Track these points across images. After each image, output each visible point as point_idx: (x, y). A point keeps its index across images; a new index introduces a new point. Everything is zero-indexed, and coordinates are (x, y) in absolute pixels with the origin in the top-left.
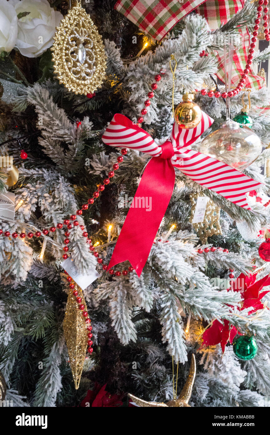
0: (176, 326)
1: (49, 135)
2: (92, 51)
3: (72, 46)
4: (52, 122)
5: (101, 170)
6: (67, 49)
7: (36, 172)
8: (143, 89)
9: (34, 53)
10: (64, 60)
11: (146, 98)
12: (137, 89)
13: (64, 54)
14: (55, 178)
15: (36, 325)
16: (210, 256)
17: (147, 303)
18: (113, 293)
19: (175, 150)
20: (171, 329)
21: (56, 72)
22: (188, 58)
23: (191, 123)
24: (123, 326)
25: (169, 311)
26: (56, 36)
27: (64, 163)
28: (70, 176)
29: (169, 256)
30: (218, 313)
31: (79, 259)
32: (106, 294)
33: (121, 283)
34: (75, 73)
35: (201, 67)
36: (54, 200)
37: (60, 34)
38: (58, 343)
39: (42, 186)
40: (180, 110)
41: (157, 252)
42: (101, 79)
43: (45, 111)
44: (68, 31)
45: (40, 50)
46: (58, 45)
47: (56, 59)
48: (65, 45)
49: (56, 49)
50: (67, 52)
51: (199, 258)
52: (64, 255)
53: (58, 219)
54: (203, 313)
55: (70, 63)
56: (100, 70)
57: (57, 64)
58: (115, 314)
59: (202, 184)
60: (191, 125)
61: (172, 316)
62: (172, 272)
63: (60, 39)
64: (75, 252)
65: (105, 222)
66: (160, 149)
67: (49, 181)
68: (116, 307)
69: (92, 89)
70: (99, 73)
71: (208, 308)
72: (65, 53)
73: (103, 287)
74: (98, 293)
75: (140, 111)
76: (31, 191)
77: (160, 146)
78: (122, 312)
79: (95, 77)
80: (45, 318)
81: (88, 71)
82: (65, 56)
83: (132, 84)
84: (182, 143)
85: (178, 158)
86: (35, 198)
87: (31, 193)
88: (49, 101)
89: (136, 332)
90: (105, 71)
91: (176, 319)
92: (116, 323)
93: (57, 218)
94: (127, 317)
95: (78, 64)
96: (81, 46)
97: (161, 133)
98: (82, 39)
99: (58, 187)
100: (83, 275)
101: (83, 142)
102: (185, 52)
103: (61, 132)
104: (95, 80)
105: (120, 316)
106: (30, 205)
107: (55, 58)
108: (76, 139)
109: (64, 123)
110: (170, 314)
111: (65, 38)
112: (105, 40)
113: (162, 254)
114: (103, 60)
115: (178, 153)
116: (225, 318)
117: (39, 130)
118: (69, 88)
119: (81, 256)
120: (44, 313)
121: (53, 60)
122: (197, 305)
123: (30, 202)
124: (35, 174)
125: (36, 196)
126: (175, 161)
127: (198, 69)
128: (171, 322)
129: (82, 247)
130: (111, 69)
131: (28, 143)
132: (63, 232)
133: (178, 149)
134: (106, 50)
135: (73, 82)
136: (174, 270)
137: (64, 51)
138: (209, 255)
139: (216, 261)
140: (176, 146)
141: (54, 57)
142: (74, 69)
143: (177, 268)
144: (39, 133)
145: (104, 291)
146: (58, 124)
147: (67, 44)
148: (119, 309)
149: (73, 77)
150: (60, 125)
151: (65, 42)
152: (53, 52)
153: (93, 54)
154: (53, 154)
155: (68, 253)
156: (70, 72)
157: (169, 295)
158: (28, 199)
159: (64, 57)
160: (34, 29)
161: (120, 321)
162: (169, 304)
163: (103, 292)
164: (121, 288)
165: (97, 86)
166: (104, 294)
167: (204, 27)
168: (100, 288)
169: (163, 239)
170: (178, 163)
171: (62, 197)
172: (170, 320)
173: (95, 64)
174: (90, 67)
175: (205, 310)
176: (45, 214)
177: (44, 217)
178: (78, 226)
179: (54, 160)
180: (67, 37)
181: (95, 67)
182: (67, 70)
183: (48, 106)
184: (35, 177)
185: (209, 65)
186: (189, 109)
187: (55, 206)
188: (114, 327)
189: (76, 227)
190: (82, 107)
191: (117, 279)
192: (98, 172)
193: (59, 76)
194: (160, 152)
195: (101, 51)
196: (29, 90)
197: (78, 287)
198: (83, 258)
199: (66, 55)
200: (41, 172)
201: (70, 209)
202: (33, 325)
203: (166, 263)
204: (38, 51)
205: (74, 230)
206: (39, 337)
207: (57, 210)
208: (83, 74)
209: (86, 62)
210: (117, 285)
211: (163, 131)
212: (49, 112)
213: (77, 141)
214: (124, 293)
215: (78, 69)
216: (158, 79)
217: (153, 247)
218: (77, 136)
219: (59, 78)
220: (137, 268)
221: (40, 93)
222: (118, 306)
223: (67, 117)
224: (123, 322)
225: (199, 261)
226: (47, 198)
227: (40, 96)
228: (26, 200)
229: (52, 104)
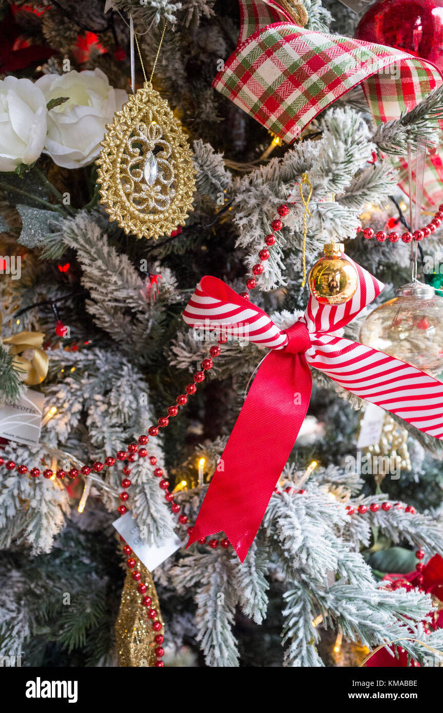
0: (308, 651)
1: (102, 298)
2: (170, 162)
3: (132, 156)
4: (105, 278)
5: (189, 360)
6: (124, 161)
7: (82, 357)
8: (258, 227)
9: (79, 161)
10: (119, 181)
11: (262, 246)
12: (249, 227)
13: (118, 170)
14: (117, 365)
15: (70, 623)
16: (380, 519)
17: (256, 609)
18: (204, 577)
19: (313, 337)
20: (299, 657)
21: (104, 200)
22: (333, 181)
23: (338, 295)
24: (215, 643)
25: (296, 623)
26: (105, 139)
27: (132, 340)
28: (142, 361)
29: (298, 526)
30: (387, 633)
31: (144, 517)
32: (192, 578)
33: (219, 560)
34: (139, 202)
35: (368, 183)
36: (109, 408)
37: (113, 136)
38: (108, 657)
39: (92, 380)
40: (319, 271)
41: (279, 514)
42: (185, 210)
43: (94, 260)
44: (127, 130)
45: (87, 156)
46: (109, 154)
47: (104, 180)
48: (120, 155)
49: (105, 162)
50: (125, 166)
51: (359, 522)
52: (121, 507)
53: (114, 444)
54: (359, 631)
55: (128, 186)
56: (182, 197)
57: (106, 188)
58: (203, 619)
59: (363, 397)
60: (339, 299)
61: (301, 634)
62: (300, 559)
63: (112, 144)
64: (138, 504)
65: (197, 448)
66: (283, 338)
67: (106, 371)
68: (205, 605)
69: (169, 229)
70: (182, 200)
71: (368, 623)
72: (121, 168)
73: (188, 563)
74: (177, 576)
75: (251, 267)
76: (73, 390)
77: (283, 332)
78: (215, 616)
79: (174, 207)
80: (88, 610)
81: (161, 197)
82: (121, 173)
83: (241, 218)
84: (325, 325)
85: (318, 352)
86: (79, 402)
87: (72, 393)
88: (100, 243)
89: (239, 655)
90: (193, 196)
91: (309, 638)
92: (204, 636)
93: (112, 441)
94: (223, 627)
95: (143, 186)
96: (149, 155)
97: (298, 296)
98: (152, 144)
99: (119, 383)
100: (150, 546)
101: (164, 309)
102: (327, 171)
103: (121, 295)
104: (174, 213)
105: (210, 625)
106: (69, 415)
107: (103, 178)
108: (149, 304)
109: (127, 280)
110: (298, 629)
111: (122, 142)
112: (195, 142)
113: (288, 519)
114: (188, 178)
115: (318, 343)
116: (399, 643)
117: (86, 290)
118: (126, 229)
119: (149, 513)
120: (87, 599)
121: (100, 180)
122: (348, 617)
123: (70, 409)
124: (80, 361)
125: (81, 400)
126: (313, 357)
127: (364, 186)
128: (300, 646)
129: (151, 494)
130: (208, 188)
131: (72, 306)
132: (120, 466)
133: (319, 336)
134: (196, 159)
135: (133, 217)
136: (304, 556)
137: (118, 165)
138: (379, 517)
139: (390, 529)
140: (314, 330)
141: (100, 176)
142: (137, 195)
143: (311, 550)
144: (86, 294)
145: (189, 574)
146: (115, 282)
147: (124, 153)
148: (210, 610)
149: (133, 208)
150: (120, 283)
151: (122, 150)
152: (100, 167)
153: (172, 168)
154: (112, 326)
155: (128, 504)
156: (129, 201)
157: (299, 593)
158: (66, 405)
159: (118, 176)
160: (77, 123)
161: (211, 633)
162: (296, 610)
163: (186, 574)
164: (218, 570)
165: (177, 223)
166: (188, 578)
167: (358, 130)
168: (184, 566)
169: (295, 487)
170: (318, 359)
171: (123, 403)
172: (297, 641)
173: (174, 186)
174: (164, 191)
175: (362, 626)
176: (93, 433)
177: (91, 437)
178: (147, 458)
179: (114, 337)
180: (125, 141)
181: (173, 190)
182: (124, 198)
183: (99, 252)
184: (81, 365)
185: (381, 181)
186: (335, 271)
187: (110, 418)
188: (201, 641)
189: (141, 460)
190: (161, 250)
191: (214, 552)
192: (184, 364)
193: (109, 208)
194: (283, 343)
195: (186, 162)
196: (66, 224)
197: (143, 566)
198: (152, 516)
199: (123, 171)
200: (91, 357)
201: (137, 423)
202: (65, 623)
203: (291, 538)
204: (84, 158)
205: (138, 465)
206: (75, 645)
207: (113, 426)
208: (152, 204)
209: (158, 182)
210: (211, 563)
211: (301, 293)
212: (99, 262)
213: (151, 308)
214: (222, 578)
215: (143, 195)
216: (283, 212)
217: (273, 501)
218: (150, 299)
219: (109, 211)
220: (239, 546)
221: (84, 231)
222: (210, 603)
223: (133, 267)
224: (216, 634)
225: (359, 529)
226: (99, 403)
227: (84, 235)
228: (62, 407)
229: (106, 249)
